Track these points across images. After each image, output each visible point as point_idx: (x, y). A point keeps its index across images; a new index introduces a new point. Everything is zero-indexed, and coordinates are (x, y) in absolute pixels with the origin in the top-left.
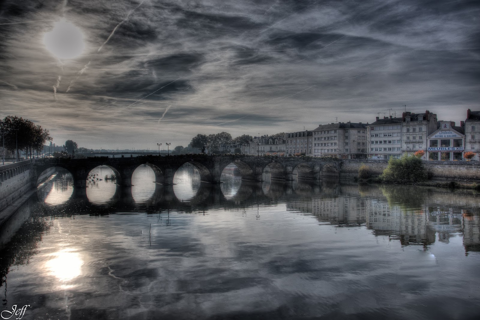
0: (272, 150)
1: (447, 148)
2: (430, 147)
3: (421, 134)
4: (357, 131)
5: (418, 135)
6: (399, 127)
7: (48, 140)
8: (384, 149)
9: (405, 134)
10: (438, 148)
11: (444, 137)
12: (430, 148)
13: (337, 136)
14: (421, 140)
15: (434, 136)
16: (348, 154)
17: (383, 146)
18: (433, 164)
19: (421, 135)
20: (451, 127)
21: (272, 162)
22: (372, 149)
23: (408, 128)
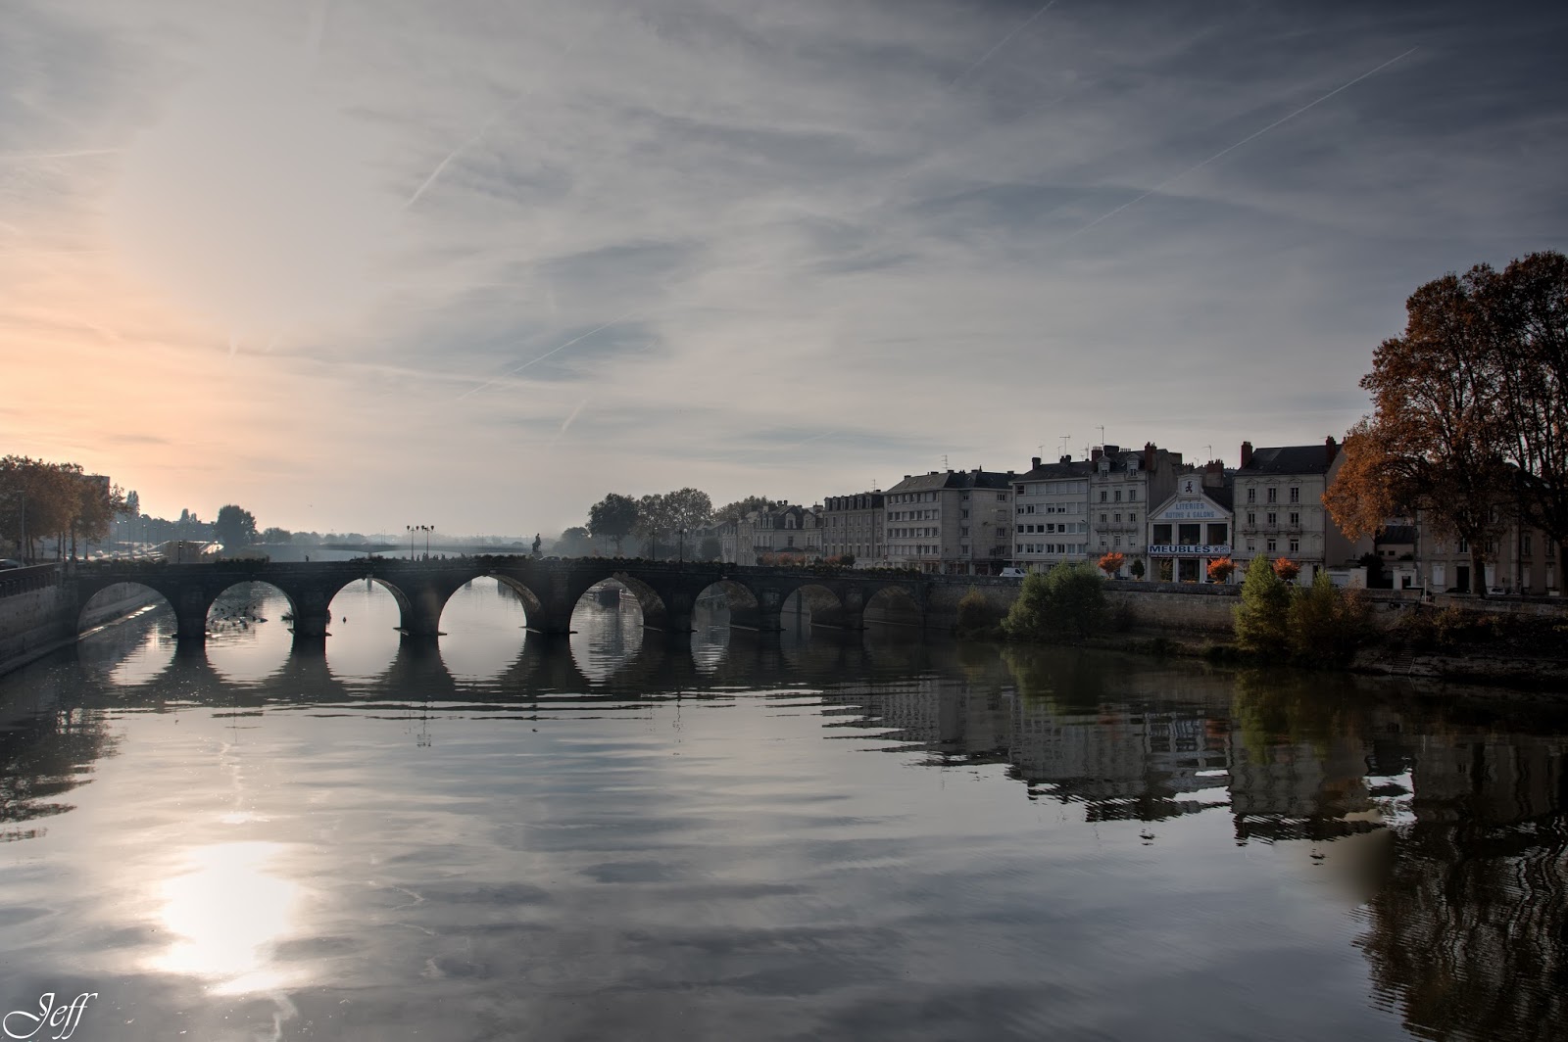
0: (794, 545)
1: (1192, 548)
2: (1155, 544)
3: (1133, 508)
4: (996, 494)
5: (1127, 511)
6: (1084, 486)
7: (121, 513)
8: (1049, 546)
9: (1096, 507)
10: (1174, 547)
11: (1185, 517)
12: (1155, 547)
13: (940, 508)
14: (1133, 526)
15: (1164, 514)
16: (968, 563)
17: (1045, 538)
18: (1136, 591)
19: (1132, 511)
20: (1202, 490)
21: (720, 579)
22: (1019, 548)
23: (1104, 489)
